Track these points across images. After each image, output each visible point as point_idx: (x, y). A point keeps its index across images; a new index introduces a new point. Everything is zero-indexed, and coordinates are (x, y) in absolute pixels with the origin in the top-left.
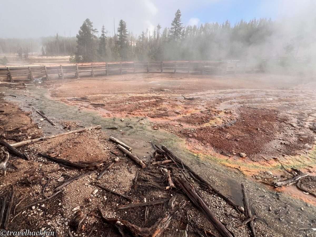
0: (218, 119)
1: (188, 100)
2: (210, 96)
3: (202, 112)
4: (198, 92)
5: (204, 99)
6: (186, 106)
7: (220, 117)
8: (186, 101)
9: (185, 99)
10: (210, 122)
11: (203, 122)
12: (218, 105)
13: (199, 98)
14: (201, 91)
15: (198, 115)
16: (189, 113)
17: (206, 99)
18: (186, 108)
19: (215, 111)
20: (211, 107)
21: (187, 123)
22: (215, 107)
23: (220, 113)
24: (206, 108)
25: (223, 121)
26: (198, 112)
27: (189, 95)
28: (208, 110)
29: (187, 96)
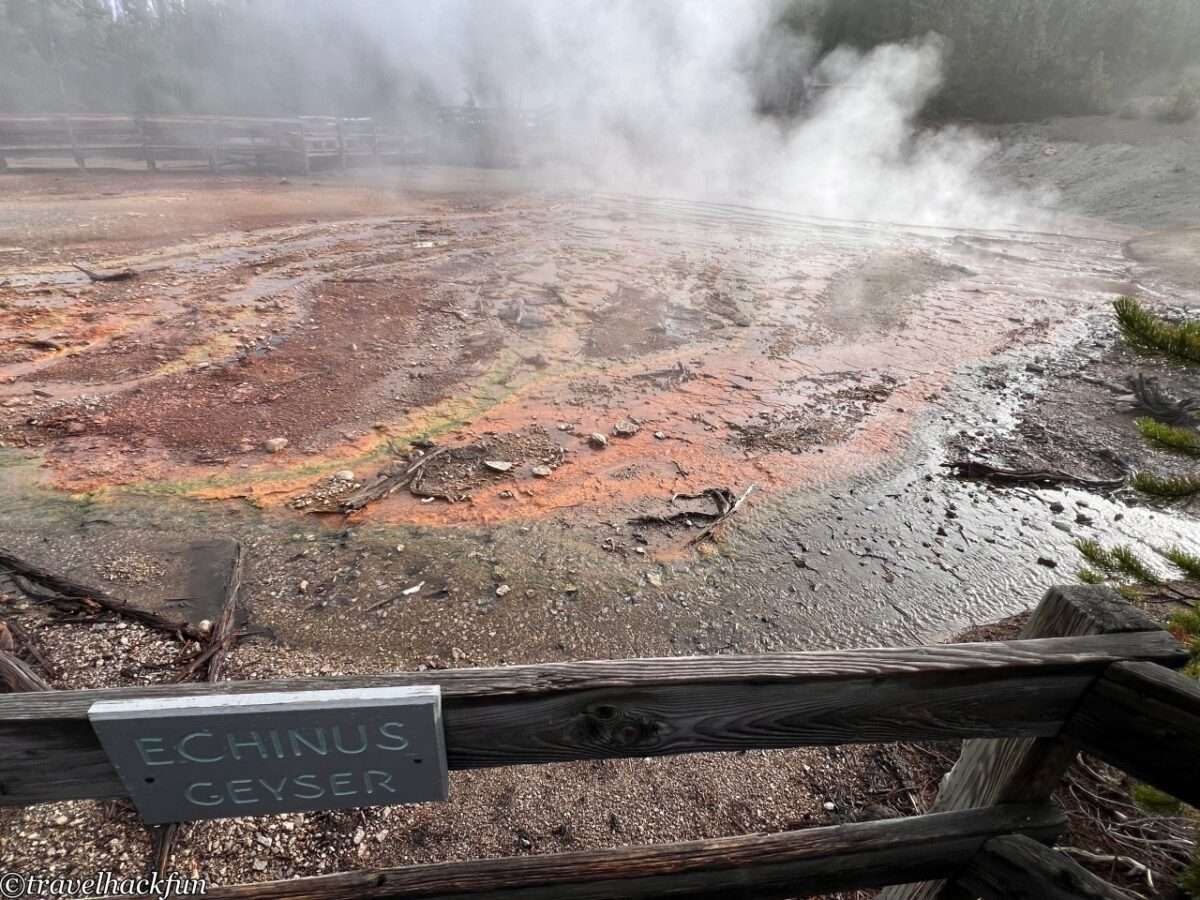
0: (224, 340)
1: (110, 284)
2: (217, 255)
3: (160, 323)
4: (167, 245)
5: (187, 270)
6: (90, 310)
7: (231, 331)
8: (99, 289)
9: (95, 279)
10: (184, 357)
11: (152, 361)
12: (237, 287)
13: (164, 269)
14: (182, 241)
15: (140, 337)
16: (102, 334)
17: (195, 271)
18: (88, 318)
19: (218, 312)
20: (205, 297)
21: (78, 379)
22: (222, 296)
23: (237, 316)
24: (185, 305)
25: (240, 344)
26: (144, 325)
27: (123, 261)
28: (190, 313)
29: (109, 268)
